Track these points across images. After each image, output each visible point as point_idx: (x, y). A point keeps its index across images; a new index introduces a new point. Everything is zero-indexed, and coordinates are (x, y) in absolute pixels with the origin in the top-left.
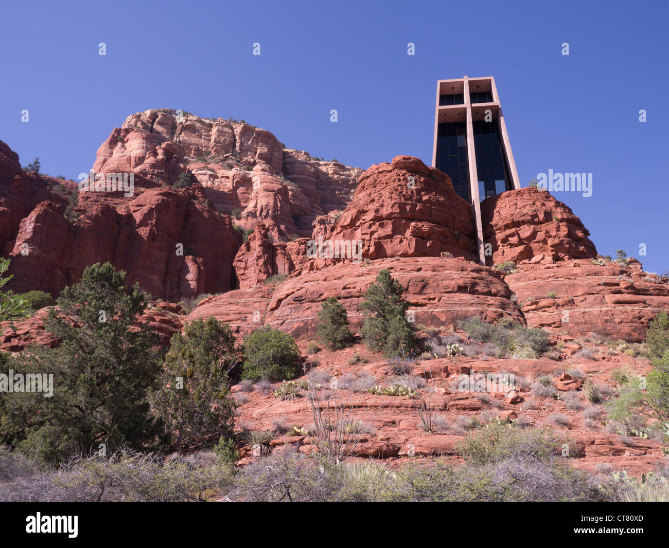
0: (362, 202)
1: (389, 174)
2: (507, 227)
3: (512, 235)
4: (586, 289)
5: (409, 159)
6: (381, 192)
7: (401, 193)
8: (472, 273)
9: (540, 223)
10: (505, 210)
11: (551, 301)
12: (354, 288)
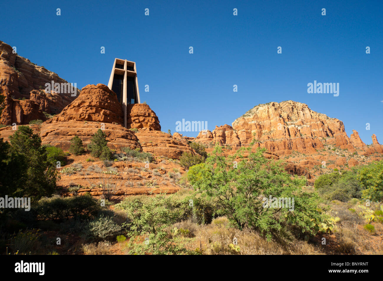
0: (83, 98)
1: (96, 90)
2: (135, 116)
3: (137, 119)
4: (161, 141)
5: (104, 85)
6: (92, 96)
7: (100, 98)
8: (126, 132)
9: (146, 117)
10: (135, 110)
11: (151, 144)
12: (82, 132)
